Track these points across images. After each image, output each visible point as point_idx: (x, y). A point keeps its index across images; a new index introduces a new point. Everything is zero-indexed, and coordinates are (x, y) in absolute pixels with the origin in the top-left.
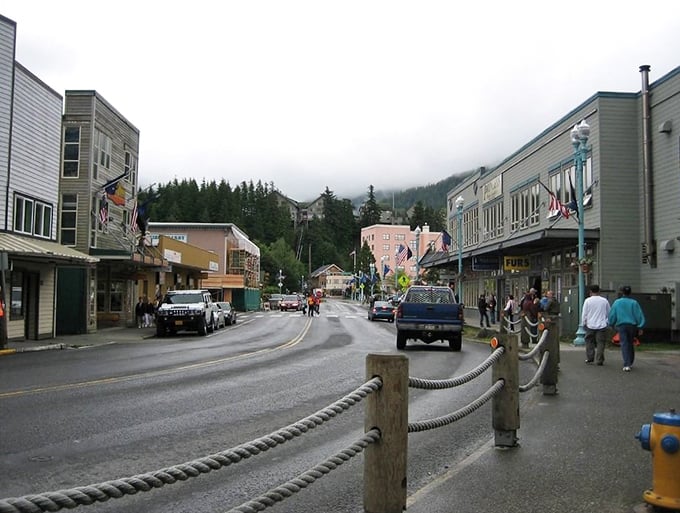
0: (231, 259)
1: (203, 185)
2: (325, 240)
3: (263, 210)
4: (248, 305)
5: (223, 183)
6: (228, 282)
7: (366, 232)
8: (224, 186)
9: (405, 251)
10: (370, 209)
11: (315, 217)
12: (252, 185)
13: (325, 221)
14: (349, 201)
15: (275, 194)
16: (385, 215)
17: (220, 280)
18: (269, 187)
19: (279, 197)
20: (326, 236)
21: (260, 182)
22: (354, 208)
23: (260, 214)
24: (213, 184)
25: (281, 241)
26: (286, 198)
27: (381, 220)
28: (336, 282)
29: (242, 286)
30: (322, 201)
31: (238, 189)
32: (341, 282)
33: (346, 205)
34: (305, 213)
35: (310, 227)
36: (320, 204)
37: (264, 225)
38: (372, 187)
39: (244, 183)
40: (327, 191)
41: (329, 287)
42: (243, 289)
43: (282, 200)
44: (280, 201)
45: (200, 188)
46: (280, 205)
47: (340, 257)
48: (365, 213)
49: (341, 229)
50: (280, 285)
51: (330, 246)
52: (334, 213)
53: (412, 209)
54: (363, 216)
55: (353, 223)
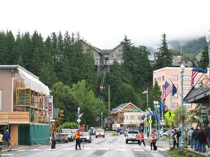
0: (17, 97)
1: (18, 36)
2: (124, 81)
3: (70, 57)
4: (33, 139)
5: (35, 35)
6: (14, 119)
7: (157, 74)
8: (37, 37)
9: (170, 88)
10: (163, 54)
11: (115, 62)
12: (60, 35)
13: (124, 65)
14: (145, 48)
15: (81, 42)
16: (176, 59)
17: (7, 117)
18: (75, 37)
19: (84, 46)
20: (125, 78)
21: (67, 33)
22: (150, 53)
23: (68, 61)
24: (27, 35)
25: (83, 83)
26: (90, 46)
27: (173, 64)
28: (132, 117)
29: (27, 122)
30: (121, 48)
31: (49, 39)
32: (136, 117)
33: (143, 52)
34: (107, 59)
35: (111, 71)
36: (119, 51)
37: (71, 69)
38: (164, 36)
39: (54, 34)
40: (126, 40)
41: (126, 122)
42: (29, 124)
43: (87, 48)
44: (85, 48)
45: (16, 38)
46: (85, 52)
47: (137, 96)
48: (159, 57)
49: (139, 72)
50: (79, 121)
51: (129, 86)
52: (131, 59)
53: (200, 54)
54: (158, 61)
55: (149, 67)
